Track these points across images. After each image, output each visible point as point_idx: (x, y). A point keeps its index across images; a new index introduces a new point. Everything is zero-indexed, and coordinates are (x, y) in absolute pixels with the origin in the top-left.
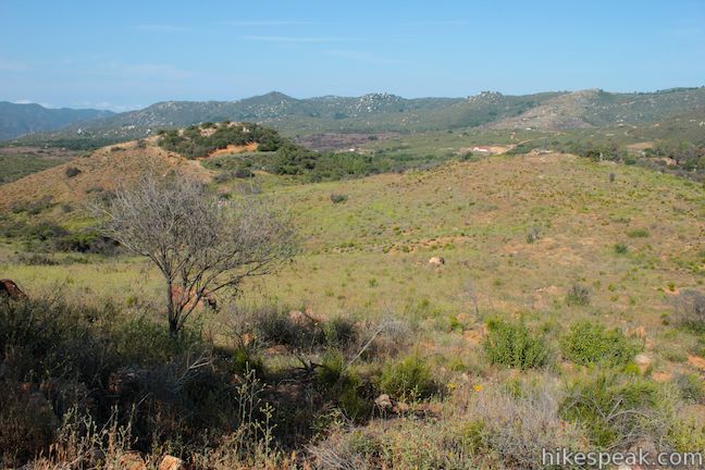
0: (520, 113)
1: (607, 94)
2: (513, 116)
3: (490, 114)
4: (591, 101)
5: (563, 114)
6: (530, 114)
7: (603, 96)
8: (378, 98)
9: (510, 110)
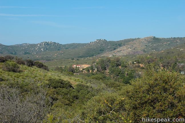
0: (115, 49)
1: (158, 39)
2: (111, 51)
3: (100, 50)
4: (149, 42)
5: (134, 49)
6: (118, 50)
7: (155, 40)
8: (47, 44)
9: (110, 48)
